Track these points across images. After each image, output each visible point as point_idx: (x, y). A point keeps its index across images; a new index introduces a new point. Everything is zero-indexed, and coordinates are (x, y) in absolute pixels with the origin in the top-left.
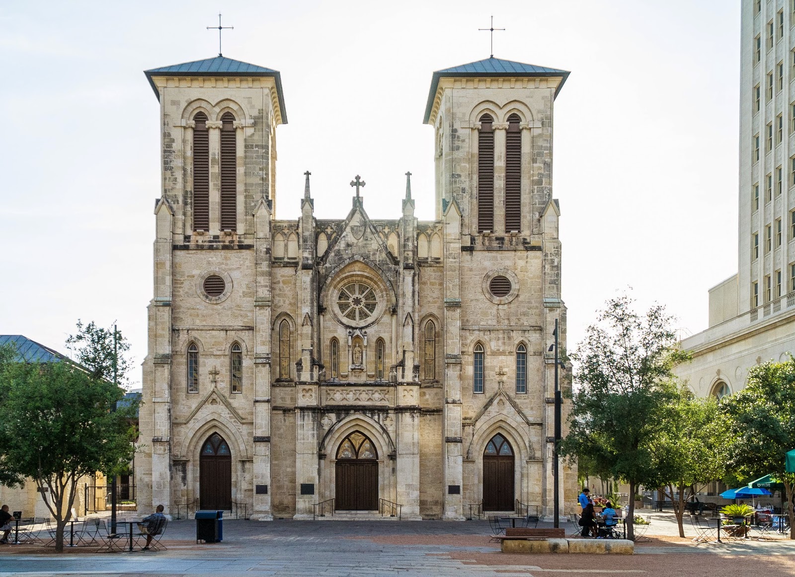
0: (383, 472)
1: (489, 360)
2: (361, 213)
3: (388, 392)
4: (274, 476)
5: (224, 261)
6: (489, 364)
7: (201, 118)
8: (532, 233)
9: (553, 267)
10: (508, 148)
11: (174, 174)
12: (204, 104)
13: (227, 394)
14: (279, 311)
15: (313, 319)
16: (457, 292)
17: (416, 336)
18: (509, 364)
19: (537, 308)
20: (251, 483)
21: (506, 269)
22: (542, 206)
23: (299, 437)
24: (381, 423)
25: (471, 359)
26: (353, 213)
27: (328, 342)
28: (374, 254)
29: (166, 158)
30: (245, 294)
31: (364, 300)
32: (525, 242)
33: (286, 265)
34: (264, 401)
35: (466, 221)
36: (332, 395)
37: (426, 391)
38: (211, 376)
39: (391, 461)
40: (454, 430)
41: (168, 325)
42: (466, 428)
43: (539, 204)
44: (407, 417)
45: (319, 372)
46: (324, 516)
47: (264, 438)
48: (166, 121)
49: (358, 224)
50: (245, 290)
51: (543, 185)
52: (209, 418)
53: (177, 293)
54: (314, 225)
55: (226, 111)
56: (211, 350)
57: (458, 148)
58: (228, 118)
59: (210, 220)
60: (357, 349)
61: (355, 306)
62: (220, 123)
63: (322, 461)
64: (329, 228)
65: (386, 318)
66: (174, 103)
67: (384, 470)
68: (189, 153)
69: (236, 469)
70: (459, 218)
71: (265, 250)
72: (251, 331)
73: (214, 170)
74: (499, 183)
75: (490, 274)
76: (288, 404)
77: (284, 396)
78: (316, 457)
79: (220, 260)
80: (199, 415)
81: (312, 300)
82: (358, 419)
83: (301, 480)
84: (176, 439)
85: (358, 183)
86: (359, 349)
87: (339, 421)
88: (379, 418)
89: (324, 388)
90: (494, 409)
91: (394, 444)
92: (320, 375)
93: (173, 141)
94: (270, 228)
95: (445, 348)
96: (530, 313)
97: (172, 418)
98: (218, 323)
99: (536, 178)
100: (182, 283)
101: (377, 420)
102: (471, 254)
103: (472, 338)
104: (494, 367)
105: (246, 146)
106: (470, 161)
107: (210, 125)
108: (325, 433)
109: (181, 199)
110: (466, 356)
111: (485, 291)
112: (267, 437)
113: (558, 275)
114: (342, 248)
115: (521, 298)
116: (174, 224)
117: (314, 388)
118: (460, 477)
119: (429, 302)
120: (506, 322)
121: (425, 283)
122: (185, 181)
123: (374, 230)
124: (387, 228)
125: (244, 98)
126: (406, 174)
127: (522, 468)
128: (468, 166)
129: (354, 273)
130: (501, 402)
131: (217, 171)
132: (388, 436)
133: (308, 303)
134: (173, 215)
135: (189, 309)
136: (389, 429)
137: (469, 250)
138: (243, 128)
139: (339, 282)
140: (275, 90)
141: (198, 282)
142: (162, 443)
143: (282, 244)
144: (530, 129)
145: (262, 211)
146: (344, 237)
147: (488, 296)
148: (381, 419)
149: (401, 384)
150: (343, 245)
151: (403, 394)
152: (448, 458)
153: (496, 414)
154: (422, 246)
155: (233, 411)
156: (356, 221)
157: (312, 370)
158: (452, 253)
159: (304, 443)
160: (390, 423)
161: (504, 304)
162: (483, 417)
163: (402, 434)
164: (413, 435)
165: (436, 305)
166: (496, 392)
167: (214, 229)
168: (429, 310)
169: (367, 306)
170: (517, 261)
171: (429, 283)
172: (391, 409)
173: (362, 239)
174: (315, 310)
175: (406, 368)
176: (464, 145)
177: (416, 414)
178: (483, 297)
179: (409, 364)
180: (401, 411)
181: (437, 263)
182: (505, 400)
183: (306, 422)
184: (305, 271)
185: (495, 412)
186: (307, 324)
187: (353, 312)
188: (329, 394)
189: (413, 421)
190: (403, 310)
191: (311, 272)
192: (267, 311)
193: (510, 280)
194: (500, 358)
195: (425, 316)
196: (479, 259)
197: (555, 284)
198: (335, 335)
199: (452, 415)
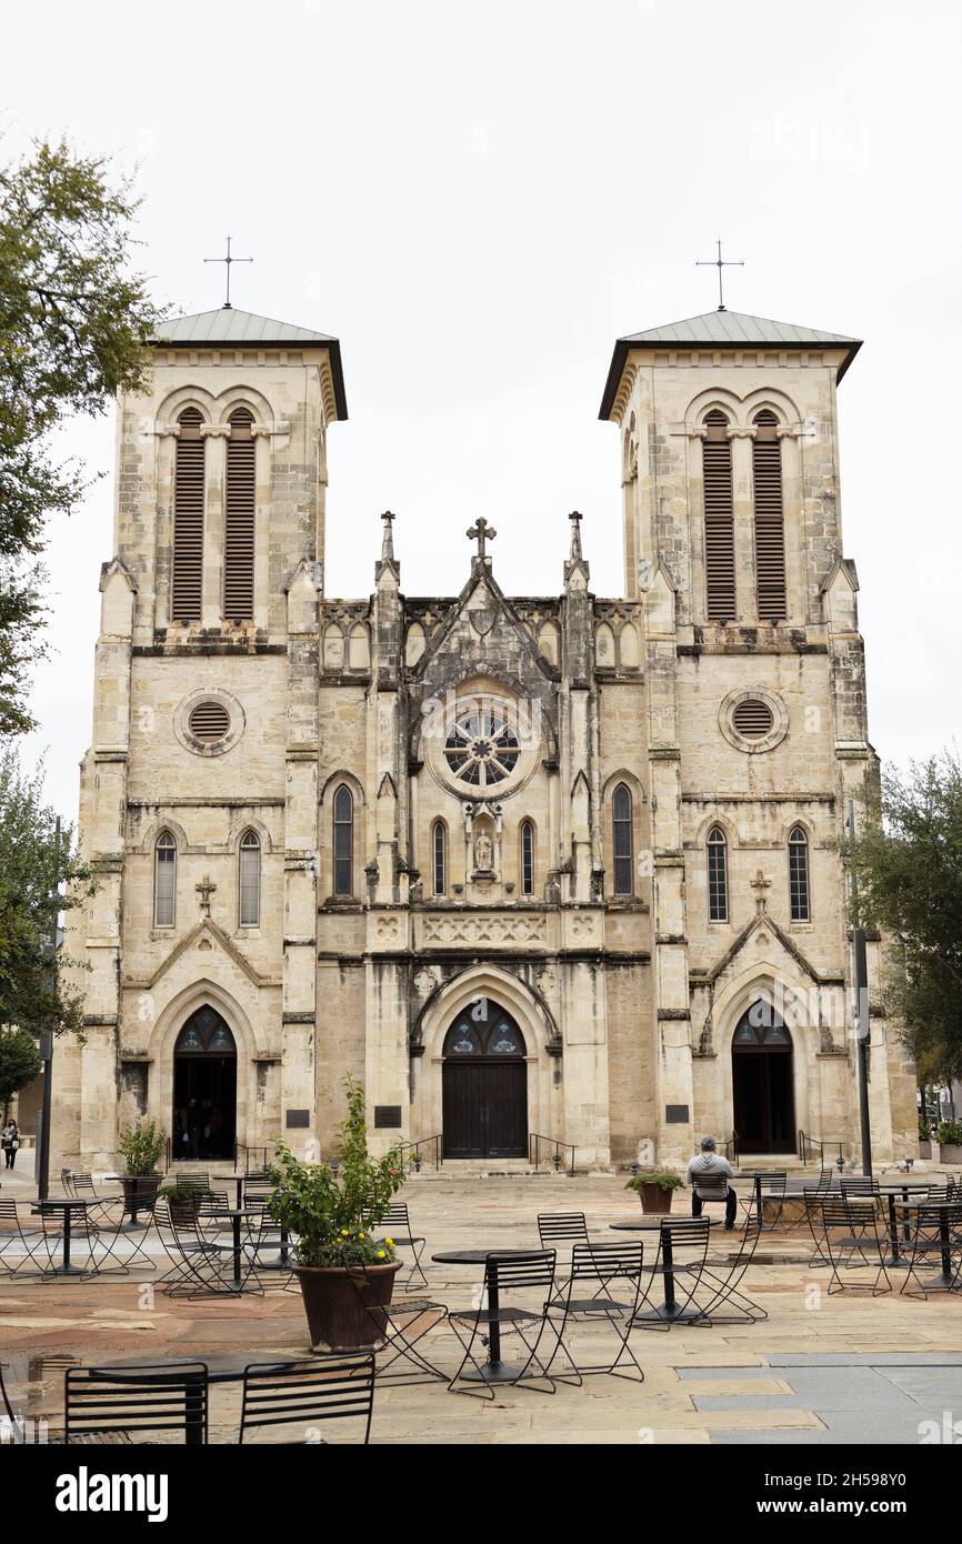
0: (537, 1080)
1: (737, 859)
2: (488, 586)
3: (545, 922)
4: (321, 1092)
5: (230, 677)
6: (737, 867)
7: (191, 417)
8: (809, 622)
9: (850, 683)
10: (758, 469)
11: (140, 518)
12: (197, 395)
13: (230, 931)
14: (333, 768)
15: (398, 783)
16: (672, 732)
17: (596, 815)
18: (777, 867)
20: (277, 1107)
21: (763, 687)
22: (826, 573)
23: (371, 1014)
24: (531, 983)
25: (702, 857)
26: (473, 585)
27: (425, 827)
28: (514, 662)
29: (126, 489)
30: (267, 738)
31: (495, 747)
32: (797, 637)
33: (347, 682)
34: (304, 944)
35: (686, 600)
36: (435, 929)
37: (619, 920)
38: (199, 894)
39: (552, 1060)
40: (673, 994)
41: (119, 797)
42: (697, 992)
43: (818, 570)
44: (583, 970)
45: (410, 884)
46: (421, 1170)
47: (303, 1015)
48: (128, 423)
49: (484, 608)
50: (268, 729)
51: (825, 535)
52: (195, 977)
53: (138, 737)
54: (400, 608)
55: (238, 406)
56: (202, 845)
57: (666, 471)
58: (241, 417)
59: (204, 600)
60: (484, 839)
61: (478, 758)
62: (226, 428)
63: (417, 1061)
64: (428, 614)
65: (538, 781)
66: (142, 393)
67: (538, 1078)
68: (169, 480)
69: (246, 1078)
70: (671, 594)
71: (308, 655)
72: (279, 809)
73: (214, 510)
74: (743, 532)
75: (733, 696)
76: (350, 950)
77: (341, 934)
78: (404, 1051)
79: (221, 674)
80: (174, 971)
81: (397, 747)
82: (485, 976)
83: (374, 1099)
84: (130, 1020)
85: (481, 532)
86: (487, 840)
87: (450, 979)
88: (527, 973)
89: (420, 915)
90: (749, 953)
91: (558, 1024)
92: (411, 891)
93: (139, 458)
94: (318, 615)
95: (652, 836)
96: (811, 768)
97: (123, 978)
98: (216, 793)
99: (810, 523)
101: (523, 977)
102: (697, 661)
103: (700, 817)
104: (747, 872)
105: (274, 468)
106: (687, 493)
107: (208, 431)
108: (423, 1004)
109: (150, 563)
110: (693, 852)
111: (724, 729)
112: (309, 1014)
113: (861, 698)
114: (453, 651)
115: (792, 742)
116: (137, 608)
117: (403, 917)
118: (689, 1089)
119: (619, 748)
120: (767, 785)
121: (609, 715)
122: (158, 530)
123: (512, 617)
124: (536, 613)
125: (272, 383)
126: (571, 517)
127: (808, 1068)
128: (685, 502)
130: (763, 939)
131: (219, 512)
132: (546, 1009)
133: (390, 754)
134: (135, 593)
135: (159, 767)
136: (547, 996)
137: (693, 653)
138: (268, 437)
140: (328, 368)
141: (178, 715)
142: (103, 1028)
143: (340, 643)
144: (795, 438)
145: (304, 584)
146: (456, 630)
147: (729, 737)
148: (531, 976)
149: (570, 907)
150: (454, 645)
151: (575, 926)
152: (664, 1052)
153: (753, 963)
154: (604, 646)
155: (242, 962)
156: (479, 601)
157: (396, 881)
158: (660, 660)
159: (380, 1025)
160: (549, 982)
161: (761, 753)
162: (729, 970)
163: (572, 1004)
164: (595, 1006)
165: (633, 755)
166: (752, 919)
167: (211, 616)
168: (620, 766)
169: (501, 756)
170: (783, 672)
171: (618, 714)
172: (551, 956)
173: (489, 634)
174: (403, 767)
175: (578, 875)
176: (677, 465)
177: (599, 964)
178: (720, 739)
179: (584, 870)
180: (569, 958)
181: (632, 677)
182: (770, 935)
183: (384, 982)
184: (383, 694)
185: (752, 959)
186: (387, 794)
187: (475, 767)
188: (428, 927)
189: (594, 978)
190: (571, 767)
191: (394, 696)
192: (311, 770)
193: (771, 708)
194: (758, 854)
195: (612, 776)
196: (712, 669)
197: (855, 714)
198: (441, 813)
199: (668, 966)
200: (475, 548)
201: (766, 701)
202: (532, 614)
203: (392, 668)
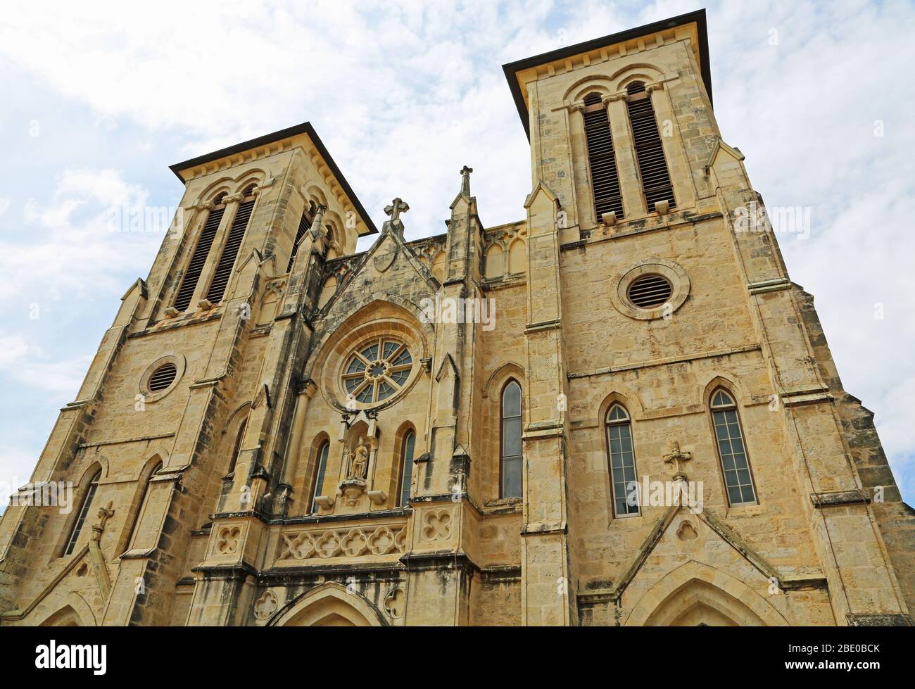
1: (642, 433)
5: (185, 341)
6: (643, 442)
7: (221, 197)
8: (697, 198)
12: (226, 183)
14: (243, 401)
16: (554, 309)
18: (697, 435)
21: (656, 261)
22: (707, 159)
24: (381, 606)
25: (598, 437)
26: (380, 242)
27: (308, 443)
28: (407, 286)
31: (389, 367)
32: (685, 215)
35: (570, 209)
36: (291, 545)
38: (99, 522)
43: (700, 159)
49: (387, 252)
51: (701, 135)
55: (249, 183)
56: (118, 474)
57: (548, 132)
59: (193, 296)
60: (360, 449)
61: (372, 378)
64: (342, 268)
65: (423, 386)
66: (194, 190)
68: (195, 233)
70: (552, 204)
74: (624, 156)
75: (627, 271)
79: (180, 340)
82: (331, 599)
85: (396, 208)
86: (364, 449)
87: (290, 605)
90: (670, 551)
94: (255, 284)
96: (726, 323)
99: (685, 130)
100: (121, 380)
101: (371, 599)
102: (583, 252)
103: (595, 393)
104: (659, 445)
105: (258, 206)
107: (227, 201)
109: (162, 280)
111: (616, 302)
114: (357, 289)
115: (696, 301)
117: (244, 525)
119: (506, 343)
120: (673, 348)
121: (498, 316)
122: (177, 262)
123: (409, 254)
124: (431, 248)
125: (269, 163)
126: (462, 171)
128: (565, 146)
129: (373, 322)
130: (688, 531)
131: (219, 243)
133: (274, 369)
134: (145, 298)
135: (115, 416)
137: (579, 247)
138: (260, 191)
139: (348, 343)
143: (274, 305)
144: (661, 87)
145: (250, 266)
146: (362, 273)
147: (623, 309)
148: (381, 597)
149: (423, 501)
150: (358, 285)
151: (426, 525)
153: (678, 564)
154: (493, 263)
156: (383, 249)
157: (249, 488)
161: (662, 318)
167: (193, 307)
168: (506, 360)
169: (393, 375)
170: (675, 243)
171: (504, 312)
173: (389, 271)
174: (286, 382)
175: (436, 465)
176: (557, 126)
177: (449, 571)
178: (614, 313)
179: (444, 455)
180: (415, 564)
181: (518, 279)
182: (695, 522)
183: (208, 603)
184: (281, 322)
185: (675, 558)
186: (261, 405)
187: (368, 386)
188: (284, 544)
191: (289, 323)
192: (207, 395)
193: (669, 277)
194: (670, 422)
195: (496, 371)
196: (599, 256)
197: (766, 255)
198: (326, 429)
199: (539, 566)
200: (389, 218)
201: (661, 271)
202: (429, 250)
203: (295, 304)
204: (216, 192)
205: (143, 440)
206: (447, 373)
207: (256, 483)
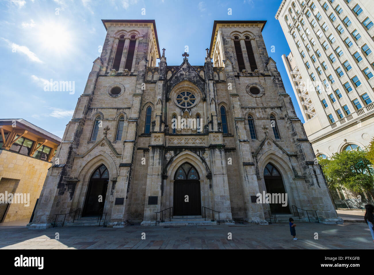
0: (204, 187)
1: (257, 122)
2: (187, 63)
3: (204, 139)
5: (123, 81)
6: (257, 124)
8: (264, 70)
9: (279, 81)
10: (246, 45)
11: (107, 51)
13: (112, 141)
14: (147, 101)
15: (163, 102)
16: (235, 91)
17: (217, 110)
18: (269, 123)
19: (275, 99)
21: (256, 84)
22: (266, 61)
23: (150, 164)
24: (201, 156)
25: (247, 122)
26: (184, 63)
27: (171, 115)
28: (194, 78)
29: (105, 46)
31: (189, 98)
32: (261, 74)
33: (152, 82)
34: (130, 142)
35: (234, 67)
36: (172, 141)
37: (226, 139)
38: (105, 131)
39: (209, 180)
40: (248, 158)
41: (85, 104)
44: (217, 152)
45: (165, 127)
46: (164, 221)
47: (127, 164)
48: (108, 36)
50: (130, 92)
51: (265, 55)
52: (98, 154)
53: (96, 94)
55: (133, 34)
56: (108, 118)
57: (227, 44)
58: (133, 36)
59: (120, 67)
61: (185, 100)
62: (130, 38)
63: (165, 181)
64: (173, 69)
65: (201, 104)
66: (112, 31)
67: (204, 185)
68: (115, 46)
69: (110, 187)
70: (231, 64)
71: (142, 75)
72: (129, 109)
74: (245, 55)
75: (249, 85)
76: (146, 146)
77: (143, 142)
78: (160, 177)
79: (121, 80)
80: (92, 153)
81: (163, 93)
82: (187, 154)
83: (149, 194)
84: (74, 167)
85: (186, 54)
86: (187, 118)
87: (176, 155)
88: (200, 153)
89: (168, 136)
90: (266, 147)
91: (210, 169)
92: (165, 129)
93: (109, 41)
94: (146, 68)
95: (234, 115)
96: (272, 101)
98: (114, 106)
99: (261, 53)
100: (100, 89)
101: (198, 154)
102: (239, 78)
103: (245, 112)
104: (261, 125)
105: (139, 43)
106: (232, 47)
107: (126, 38)
108: (167, 162)
109: (107, 59)
111: (248, 92)
112: (129, 164)
113: (282, 84)
115: (266, 95)
116: (102, 67)
117: (161, 135)
118: (258, 189)
119: (221, 97)
120: (261, 105)
122: (111, 54)
123: (193, 69)
124: (199, 69)
125: (140, 30)
126: (206, 49)
127: (290, 183)
128: (231, 49)
129: (184, 86)
130: (269, 144)
131: (126, 51)
132: (206, 164)
133: (161, 94)
134: (102, 64)
135: (100, 100)
136: (206, 160)
137: (238, 76)
138: (139, 38)
139: (177, 90)
141: (108, 89)
143: (151, 76)
144: (254, 39)
145: (143, 62)
146: (179, 72)
147: (250, 94)
149: (212, 132)
150: (179, 75)
151: (213, 138)
152: (247, 176)
153: (268, 150)
154: (215, 76)
155: (114, 150)
156: (185, 66)
157: (161, 126)
158: (230, 76)
159: (153, 168)
160: (207, 155)
161: (259, 97)
162: (261, 152)
163: (215, 161)
164: (222, 162)
165: (225, 99)
166: (264, 138)
167: (121, 70)
168: (222, 101)
169: (191, 101)
170: (260, 80)
171: (220, 89)
172: (206, 148)
173: (188, 72)
174: (164, 98)
175: (214, 124)
176: (229, 43)
177: (222, 149)
178: (248, 94)
179: (215, 122)
180: (212, 147)
181: (223, 82)
182: (271, 142)
183: (155, 154)
184: (160, 81)
186: (159, 104)
187: (184, 103)
188: (170, 140)
189: (221, 153)
190: (210, 98)
191: (163, 82)
192: (139, 98)
193: (259, 88)
194: (263, 121)
195: (220, 103)
196: (243, 80)
197: (282, 87)
198: (175, 112)
199: (244, 149)
200: (184, 57)
201: (257, 86)
203: (163, 76)
204: (120, 34)
205: (115, 109)
206: (213, 103)
207: (163, 125)
